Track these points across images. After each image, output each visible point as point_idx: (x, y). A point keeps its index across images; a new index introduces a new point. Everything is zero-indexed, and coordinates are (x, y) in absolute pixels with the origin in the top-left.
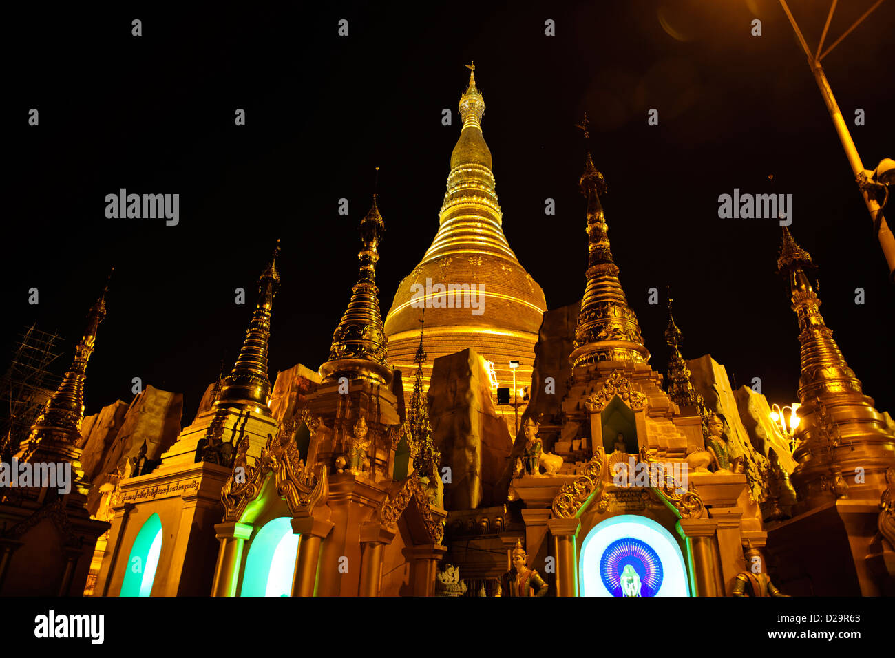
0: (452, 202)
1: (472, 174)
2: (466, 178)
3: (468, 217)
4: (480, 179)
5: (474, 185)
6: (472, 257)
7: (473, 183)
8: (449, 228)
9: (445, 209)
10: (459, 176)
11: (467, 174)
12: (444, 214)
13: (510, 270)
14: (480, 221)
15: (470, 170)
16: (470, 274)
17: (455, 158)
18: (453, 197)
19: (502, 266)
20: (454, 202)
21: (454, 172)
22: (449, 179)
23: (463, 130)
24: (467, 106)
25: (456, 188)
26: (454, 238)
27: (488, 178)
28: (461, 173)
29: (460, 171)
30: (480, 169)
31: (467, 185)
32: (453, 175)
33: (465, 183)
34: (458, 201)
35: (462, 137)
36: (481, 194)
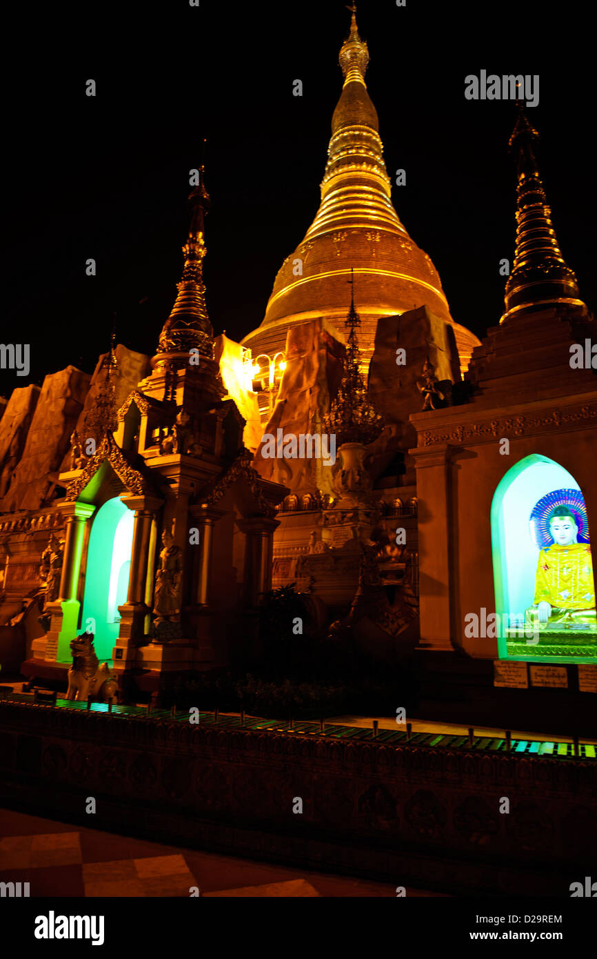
0: (338, 170)
1: (359, 138)
2: (353, 143)
3: (357, 187)
4: (368, 144)
5: (362, 151)
7: (361, 148)
8: (334, 201)
9: (329, 178)
10: (344, 139)
11: (354, 137)
12: (327, 184)
13: (410, 248)
14: (371, 193)
15: (357, 133)
16: (368, 251)
17: (337, 120)
18: (339, 164)
19: (401, 244)
20: (340, 171)
21: (338, 135)
22: (331, 144)
23: (345, 85)
24: (349, 57)
25: (341, 154)
26: (344, 211)
27: (376, 143)
28: (346, 136)
29: (345, 134)
30: (369, 132)
31: (354, 151)
32: (337, 138)
33: (352, 148)
34: (345, 169)
35: (343, 94)
36: (371, 162)
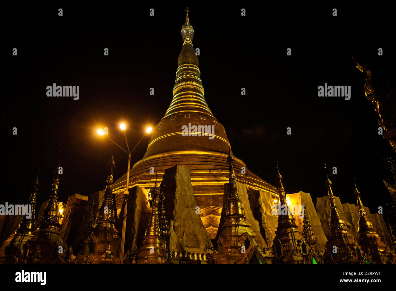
0: (178, 85)
1: (188, 69)
2: (184, 72)
3: (185, 92)
4: (191, 72)
5: (188, 75)
6: (186, 114)
7: (188, 74)
8: (177, 99)
10: (181, 71)
11: (185, 70)
12: (175, 90)
13: (205, 119)
14: (192, 94)
15: (186, 67)
17: (179, 62)
18: (180, 82)
19: (201, 118)
20: (179, 85)
21: (179, 69)
22: (177, 73)
23: (183, 45)
24: (185, 32)
25: (180, 77)
26: (179, 104)
27: (195, 71)
28: (182, 69)
29: (182, 68)
30: (191, 66)
31: (185, 76)
32: (178, 70)
33: (184, 75)
35: (183, 49)
36: (192, 80)
